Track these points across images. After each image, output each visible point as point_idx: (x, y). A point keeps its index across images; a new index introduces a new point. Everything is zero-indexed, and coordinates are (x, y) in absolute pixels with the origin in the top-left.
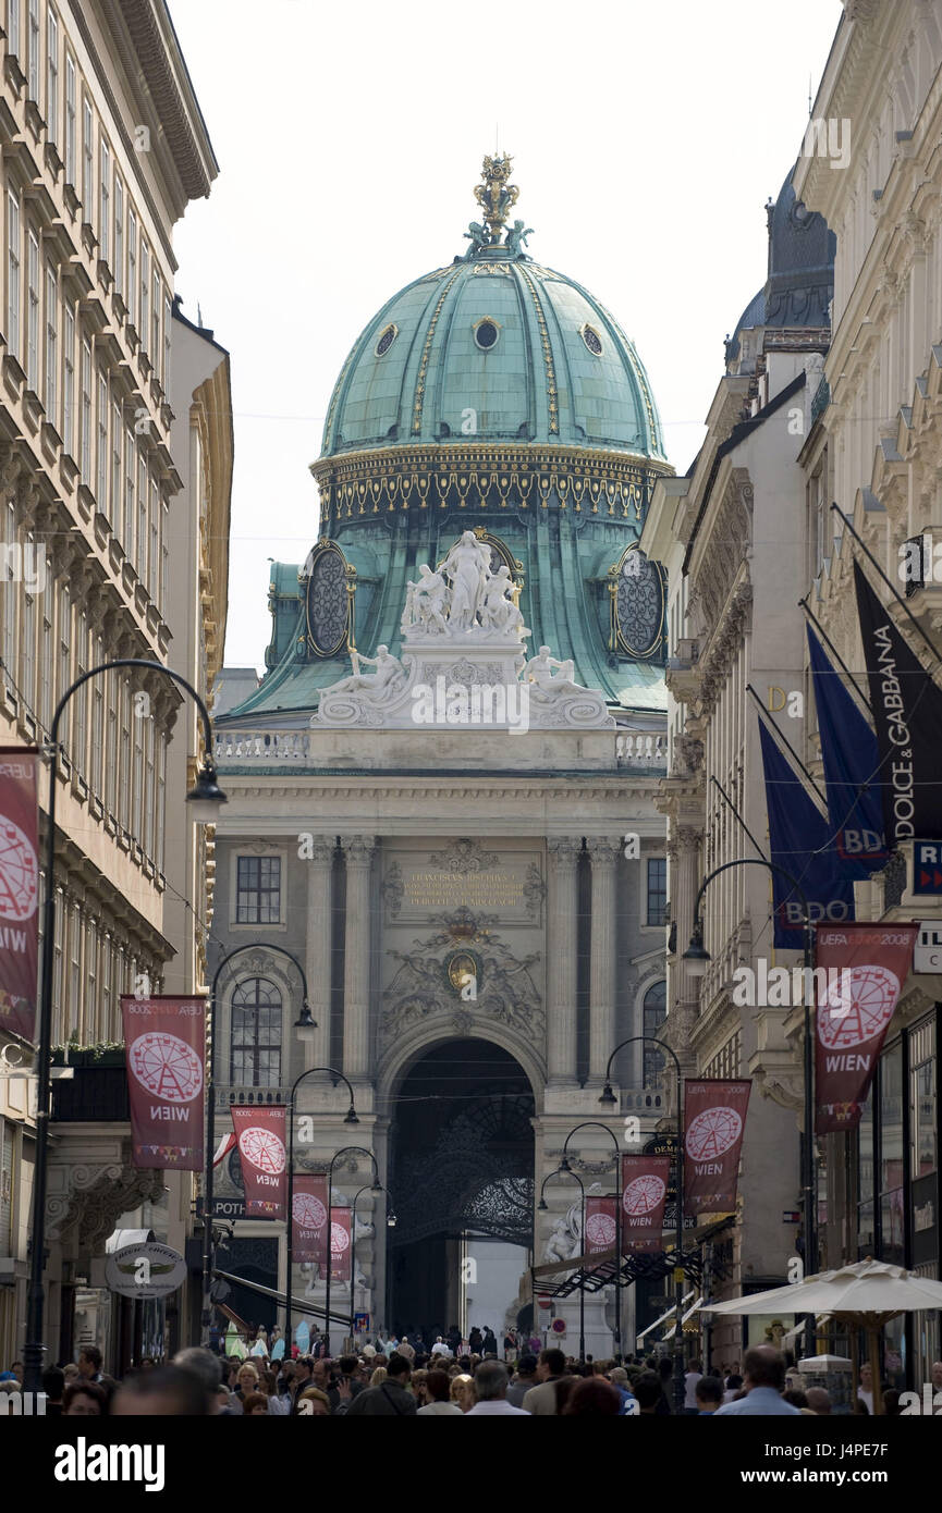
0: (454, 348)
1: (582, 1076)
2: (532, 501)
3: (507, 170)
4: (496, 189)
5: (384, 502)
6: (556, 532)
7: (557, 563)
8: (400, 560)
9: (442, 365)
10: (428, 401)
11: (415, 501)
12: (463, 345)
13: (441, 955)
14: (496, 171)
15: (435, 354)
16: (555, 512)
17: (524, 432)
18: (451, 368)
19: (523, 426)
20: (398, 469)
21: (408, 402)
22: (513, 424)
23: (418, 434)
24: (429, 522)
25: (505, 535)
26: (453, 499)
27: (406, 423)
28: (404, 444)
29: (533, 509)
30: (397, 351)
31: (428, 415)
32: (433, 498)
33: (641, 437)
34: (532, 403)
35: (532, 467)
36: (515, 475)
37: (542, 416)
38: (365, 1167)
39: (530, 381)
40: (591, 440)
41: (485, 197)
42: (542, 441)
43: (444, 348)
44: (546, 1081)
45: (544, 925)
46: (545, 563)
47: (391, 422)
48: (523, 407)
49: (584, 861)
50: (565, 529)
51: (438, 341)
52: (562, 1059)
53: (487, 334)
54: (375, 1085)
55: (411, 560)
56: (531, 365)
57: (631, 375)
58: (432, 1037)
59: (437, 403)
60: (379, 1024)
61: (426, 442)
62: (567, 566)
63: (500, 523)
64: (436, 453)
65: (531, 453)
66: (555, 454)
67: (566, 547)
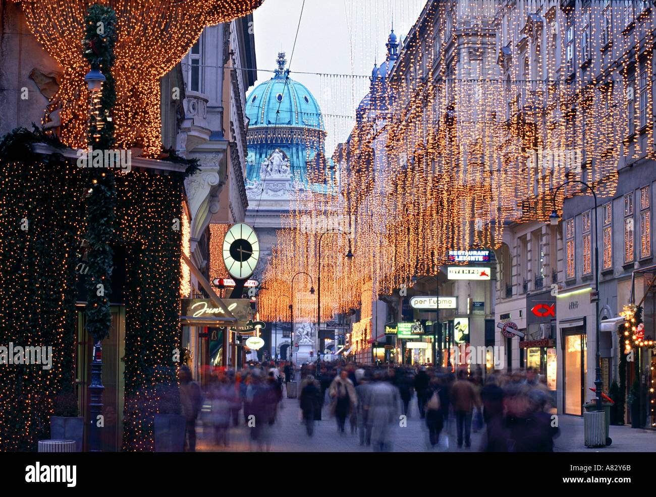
0: (272, 102)
2: (291, 141)
3: (284, 56)
4: (281, 60)
5: (254, 141)
6: (297, 149)
7: (298, 157)
8: (258, 156)
9: (268, 105)
10: (265, 114)
11: (262, 141)
12: (274, 101)
14: (281, 56)
15: (267, 102)
16: (297, 144)
17: (289, 123)
18: (271, 106)
19: (289, 121)
20: (257, 132)
21: (260, 115)
22: (287, 121)
23: (262, 123)
24: (265, 147)
25: (284, 150)
26: (272, 141)
27: (259, 120)
28: (259, 126)
29: (292, 143)
30: (257, 102)
31: (265, 118)
32: (266, 141)
33: (319, 124)
34: (291, 116)
35: (291, 132)
36: (287, 134)
37: (294, 119)
39: (291, 110)
40: (306, 125)
41: (279, 62)
42: (294, 125)
43: (269, 101)
46: (295, 157)
47: (256, 120)
48: (289, 117)
50: (300, 148)
51: (267, 100)
53: (280, 98)
55: (261, 156)
56: (291, 105)
57: (316, 108)
59: (267, 116)
61: (265, 125)
62: (301, 158)
63: (283, 147)
64: (267, 128)
65: (291, 128)
66: (297, 128)
67: (300, 153)
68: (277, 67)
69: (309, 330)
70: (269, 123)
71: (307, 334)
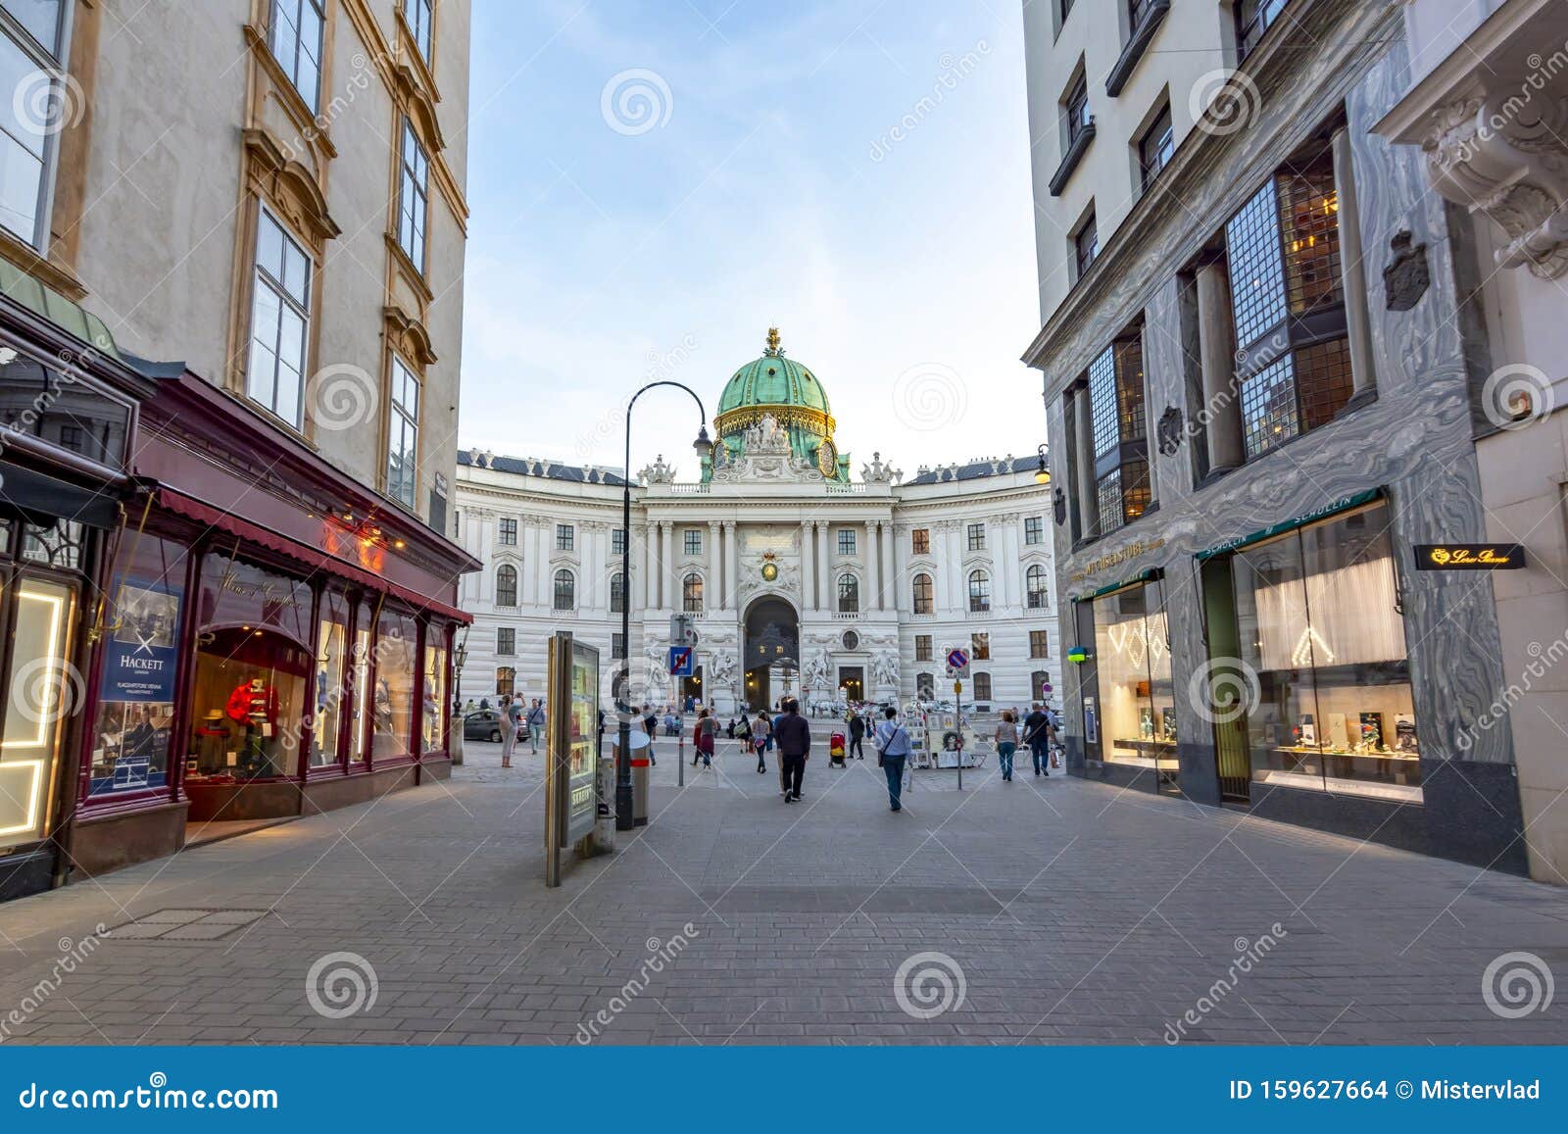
0: (761, 377)
1: (817, 607)
2: (789, 424)
3: (777, 332)
4: (773, 338)
5: (738, 427)
6: (798, 434)
7: (798, 444)
9: (757, 383)
10: (752, 393)
11: (748, 425)
12: (764, 376)
13: (761, 566)
14: (773, 333)
15: (754, 379)
16: (797, 428)
17: (786, 401)
18: (760, 381)
19: (786, 399)
20: (743, 416)
21: (745, 394)
22: (782, 399)
23: (749, 401)
27: (745, 401)
28: (744, 406)
29: (790, 426)
30: (742, 380)
31: (752, 396)
33: (825, 407)
34: (788, 393)
35: (789, 413)
36: (783, 415)
37: (792, 397)
38: (735, 640)
39: (787, 386)
40: (809, 405)
41: (770, 341)
42: (791, 404)
43: (757, 378)
44: (802, 609)
45: (801, 555)
46: (794, 444)
47: (740, 401)
48: (785, 394)
49: (815, 529)
50: (801, 434)
51: (755, 375)
52: (809, 601)
53: (772, 373)
54: (738, 609)
56: (787, 381)
57: (821, 390)
58: (760, 594)
59: (755, 394)
60: (740, 591)
61: (752, 405)
62: (802, 447)
64: (755, 408)
65: (788, 408)
66: (797, 409)
67: (801, 440)
68: (768, 346)
69: (824, 667)
70: (759, 401)
71: (821, 673)
